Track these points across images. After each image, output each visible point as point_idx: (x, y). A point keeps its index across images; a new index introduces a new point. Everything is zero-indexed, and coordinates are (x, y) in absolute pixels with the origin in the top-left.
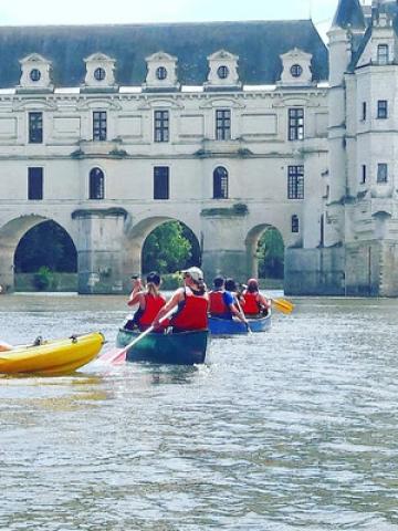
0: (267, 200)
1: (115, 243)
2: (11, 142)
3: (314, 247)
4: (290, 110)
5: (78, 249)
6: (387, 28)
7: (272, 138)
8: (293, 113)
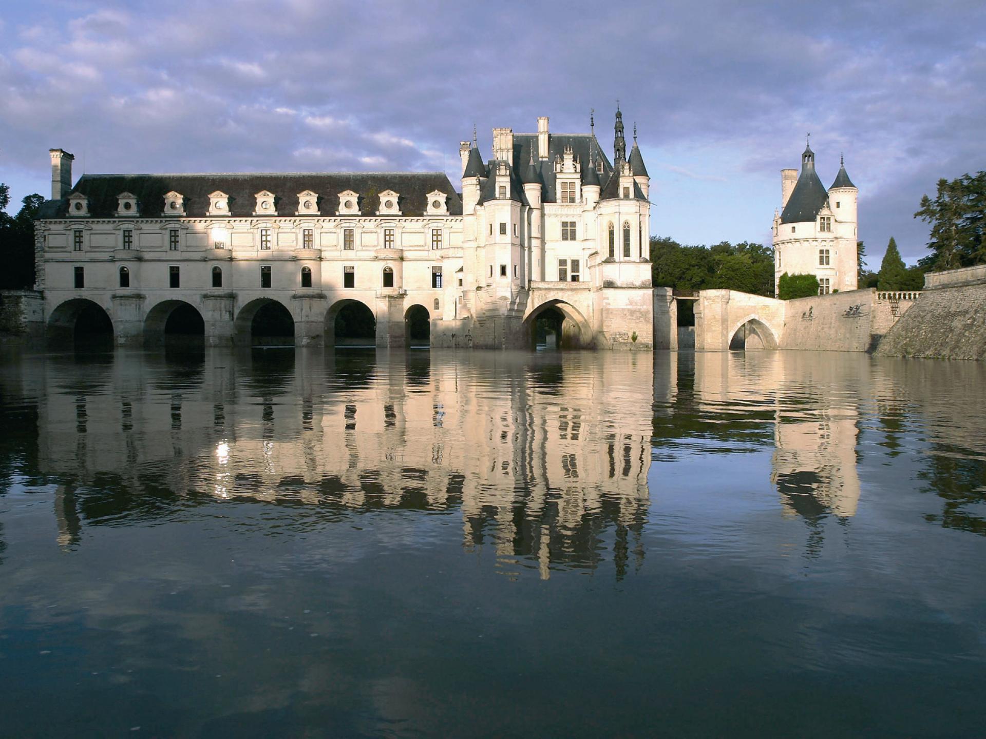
0: (419, 289)
1: (320, 316)
2: (251, 249)
3: (451, 320)
4: (433, 230)
5: (295, 320)
6: (506, 175)
7: (419, 247)
8: (435, 232)
